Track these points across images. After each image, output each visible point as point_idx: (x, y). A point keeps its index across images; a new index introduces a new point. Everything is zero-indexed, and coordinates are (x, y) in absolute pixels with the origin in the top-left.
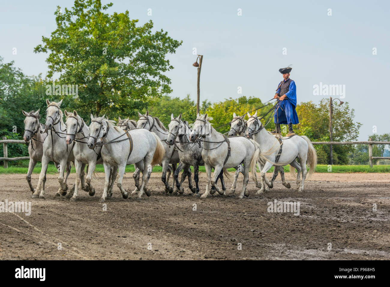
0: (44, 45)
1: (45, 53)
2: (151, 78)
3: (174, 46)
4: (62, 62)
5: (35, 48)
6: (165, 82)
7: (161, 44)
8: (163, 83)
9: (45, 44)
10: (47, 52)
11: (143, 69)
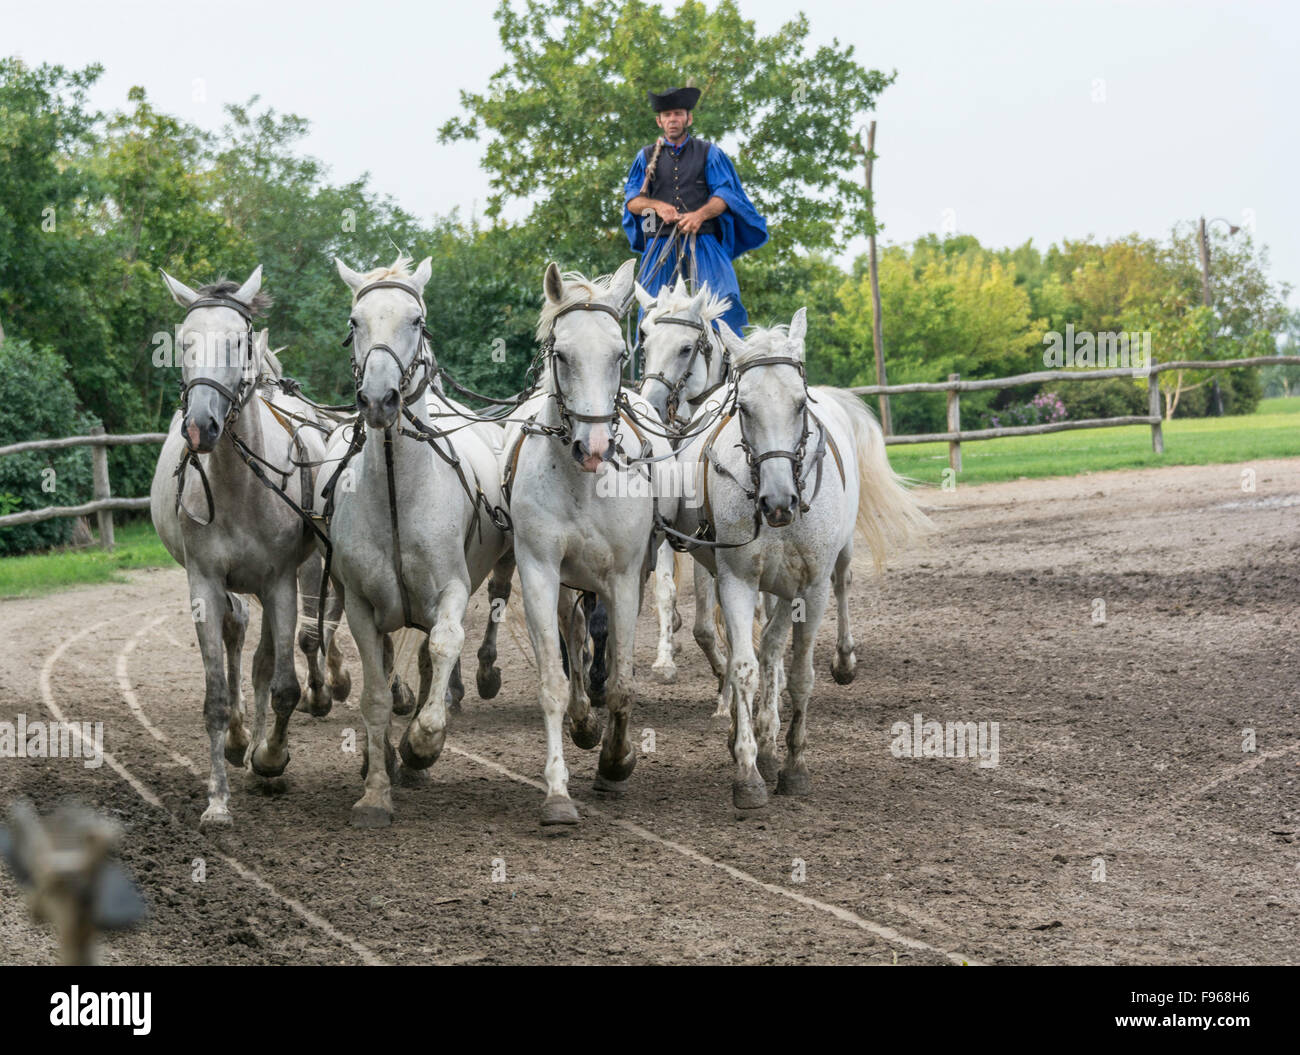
0: (466, 116)
1: (473, 141)
2: (810, 192)
3: (872, 88)
4: (530, 165)
5: (440, 130)
6: (855, 201)
7: (833, 87)
8: (852, 205)
9: (472, 113)
10: (477, 138)
11: (784, 166)
